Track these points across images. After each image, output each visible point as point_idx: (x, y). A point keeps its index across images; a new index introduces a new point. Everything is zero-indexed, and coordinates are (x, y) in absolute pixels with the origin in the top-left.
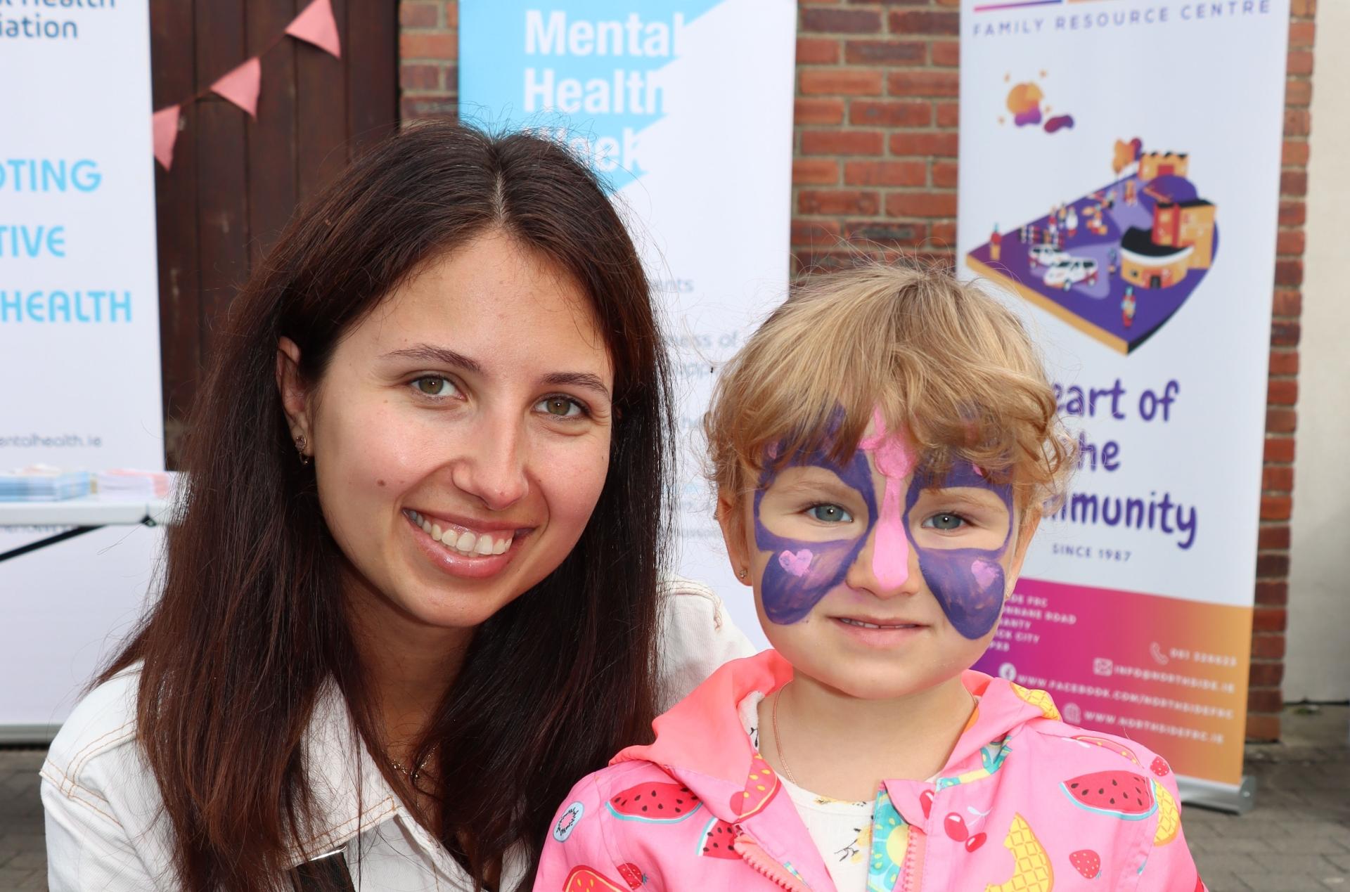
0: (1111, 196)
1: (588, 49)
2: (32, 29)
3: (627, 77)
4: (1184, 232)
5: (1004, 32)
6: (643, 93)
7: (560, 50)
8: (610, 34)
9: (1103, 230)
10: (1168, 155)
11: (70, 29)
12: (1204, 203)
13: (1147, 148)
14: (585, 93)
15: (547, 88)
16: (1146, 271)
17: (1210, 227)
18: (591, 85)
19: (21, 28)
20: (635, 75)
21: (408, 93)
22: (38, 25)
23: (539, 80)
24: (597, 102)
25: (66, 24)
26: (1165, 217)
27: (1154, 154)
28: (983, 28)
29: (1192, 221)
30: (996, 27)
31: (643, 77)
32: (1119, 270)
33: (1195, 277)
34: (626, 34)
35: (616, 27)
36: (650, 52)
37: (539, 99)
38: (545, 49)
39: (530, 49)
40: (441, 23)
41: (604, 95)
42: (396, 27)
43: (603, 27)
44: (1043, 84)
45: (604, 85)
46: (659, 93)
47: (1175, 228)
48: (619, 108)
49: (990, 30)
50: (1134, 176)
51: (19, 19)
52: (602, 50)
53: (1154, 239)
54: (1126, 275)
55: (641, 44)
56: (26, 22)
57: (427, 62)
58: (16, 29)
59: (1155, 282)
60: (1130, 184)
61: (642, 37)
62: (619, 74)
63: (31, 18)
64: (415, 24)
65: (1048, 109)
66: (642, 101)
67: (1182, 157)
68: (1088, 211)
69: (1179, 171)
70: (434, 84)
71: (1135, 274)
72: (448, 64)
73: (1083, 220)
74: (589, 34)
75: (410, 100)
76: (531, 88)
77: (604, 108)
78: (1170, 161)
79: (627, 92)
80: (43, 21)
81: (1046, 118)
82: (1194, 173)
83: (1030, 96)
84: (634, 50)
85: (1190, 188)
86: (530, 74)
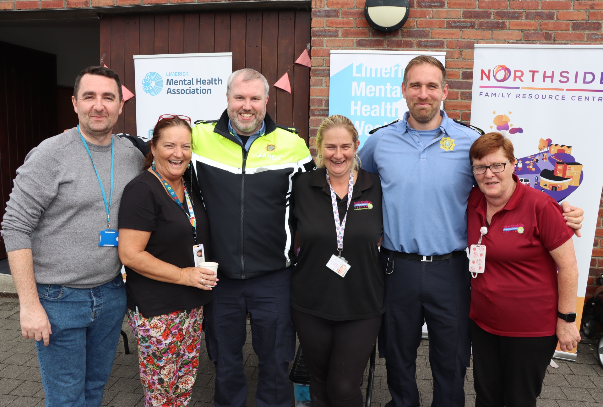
0: (537, 158)
1: (373, 94)
2: (199, 91)
3: (386, 104)
4: (568, 173)
5: (494, 96)
6: (391, 109)
7: (363, 95)
8: (380, 89)
9: (533, 169)
10: (563, 146)
11: (209, 91)
12: (578, 164)
13: (554, 143)
14: (371, 110)
15: (358, 108)
16: (550, 185)
17: (580, 172)
18: (373, 107)
19: (196, 91)
20: (389, 104)
21: (312, 108)
22: (200, 90)
23: (356, 105)
24: (375, 113)
25: (208, 90)
26: (560, 167)
27: (556, 145)
28: (484, 94)
29: (572, 170)
30: (490, 94)
31: (391, 105)
32: (539, 183)
33: (572, 189)
34: (386, 89)
35: (383, 87)
36: (394, 96)
37: (356, 111)
38: (358, 94)
39: (353, 94)
40: (324, 84)
41: (378, 110)
42: (310, 86)
43: (378, 87)
44: (509, 116)
45: (378, 107)
46: (396, 109)
47: (564, 172)
48: (383, 115)
49: (487, 95)
50: (547, 152)
51: (195, 89)
52: (377, 95)
53: (554, 174)
54: (542, 185)
55: (391, 94)
56: (197, 89)
57: (318, 98)
58: (194, 91)
59: (554, 188)
60: (545, 154)
61: (391, 91)
62: (383, 103)
63: (199, 88)
64: (314, 85)
65: (512, 125)
66: (391, 113)
67: (569, 147)
68: (527, 162)
69: (567, 151)
70: (321, 105)
71: (546, 185)
72: (326, 98)
73: (525, 165)
74: (373, 90)
75: (313, 110)
76: (353, 108)
77: (378, 115)
78: (563, 148)
79: (386, 109)
80: (202, 89)
81: (510, 128)
82: (574, 153)
83: (504, 120)
84: (388, 95)
85: (573, 158)
86: (353, 103)
